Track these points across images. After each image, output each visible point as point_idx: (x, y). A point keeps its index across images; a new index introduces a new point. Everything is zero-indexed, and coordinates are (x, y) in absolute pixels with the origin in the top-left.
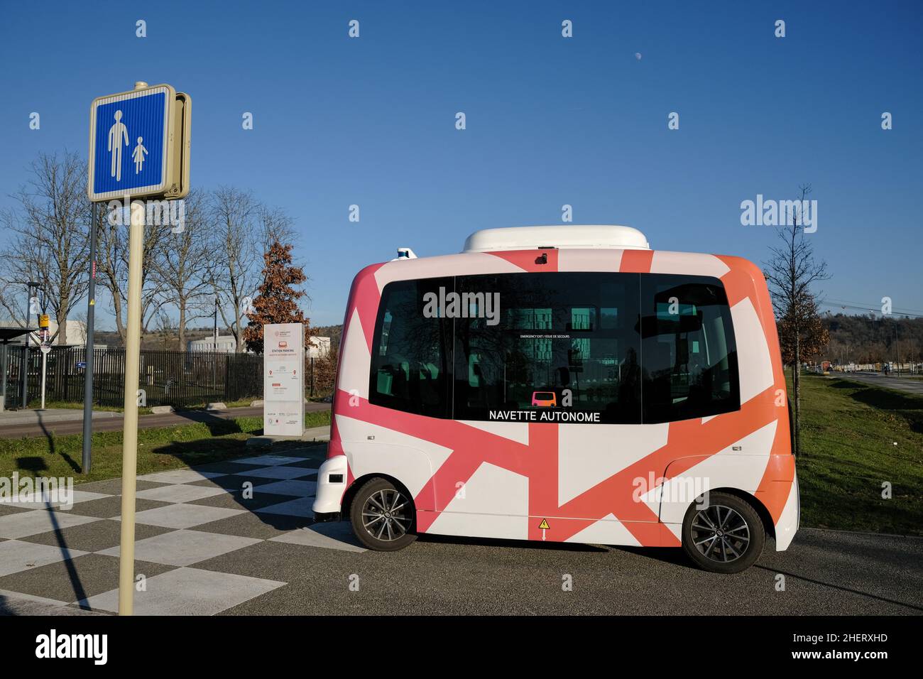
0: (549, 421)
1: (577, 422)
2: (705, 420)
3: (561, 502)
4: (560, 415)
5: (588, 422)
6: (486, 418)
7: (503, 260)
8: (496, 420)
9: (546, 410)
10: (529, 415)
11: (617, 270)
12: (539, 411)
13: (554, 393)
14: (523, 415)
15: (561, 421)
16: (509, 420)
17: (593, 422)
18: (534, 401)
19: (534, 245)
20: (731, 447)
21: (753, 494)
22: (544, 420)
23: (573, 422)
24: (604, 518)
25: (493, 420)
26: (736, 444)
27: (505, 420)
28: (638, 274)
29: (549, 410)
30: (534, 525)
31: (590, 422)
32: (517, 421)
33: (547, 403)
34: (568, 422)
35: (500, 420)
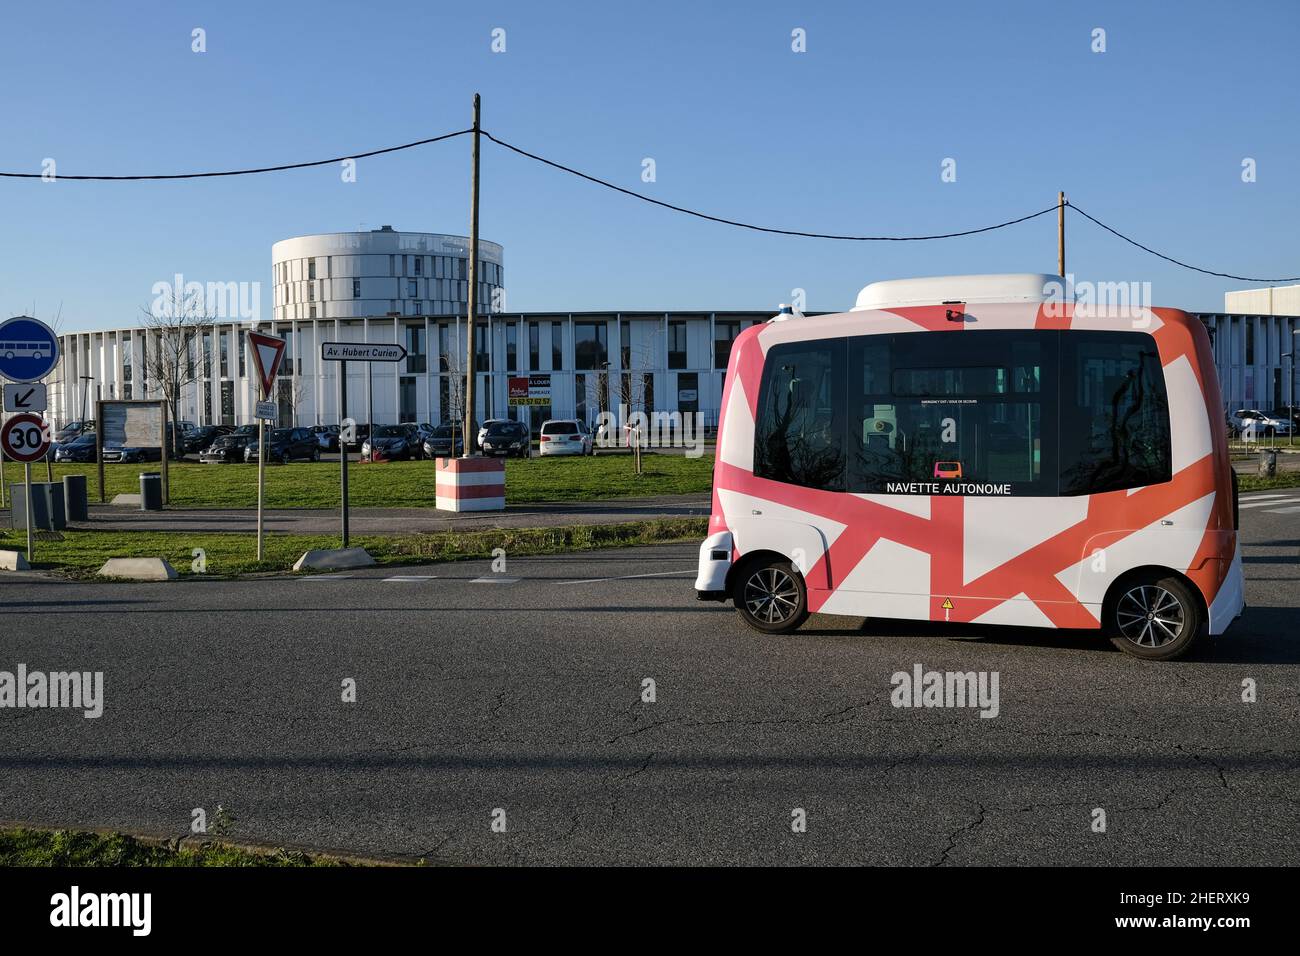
0: (953, 494)
1: (985, 495)
2: (1131, 492)
3: (966, 581)
4: (966, 487)
5: (997, 495)
6: (884, 491)
7: (900, 317)
8: (894, 493)
9: (950, 481)
10: (931, 487)
11: (1033, 327)
12: (943, 482)
13: (959, 464)
14: (925, 487)
15: (967, 494)
16: (909, 493)
17: (1003, 495)
18: (937, 472)
19: (936, 300)
20: (1160, 521)
21: (1184, 572)
22: (948, 493)
23: (980, 494)
24: (1015, 597)
25: (891, 493)
26: (1167, 518)
27: (904, 493)
28: (1057, 331)
29: (954, 481)
30: (935, 604)
31: (1000, 495)
32: (918, 494)
33: (951, 474)
34: (975, 494)
35: (899, 493)
